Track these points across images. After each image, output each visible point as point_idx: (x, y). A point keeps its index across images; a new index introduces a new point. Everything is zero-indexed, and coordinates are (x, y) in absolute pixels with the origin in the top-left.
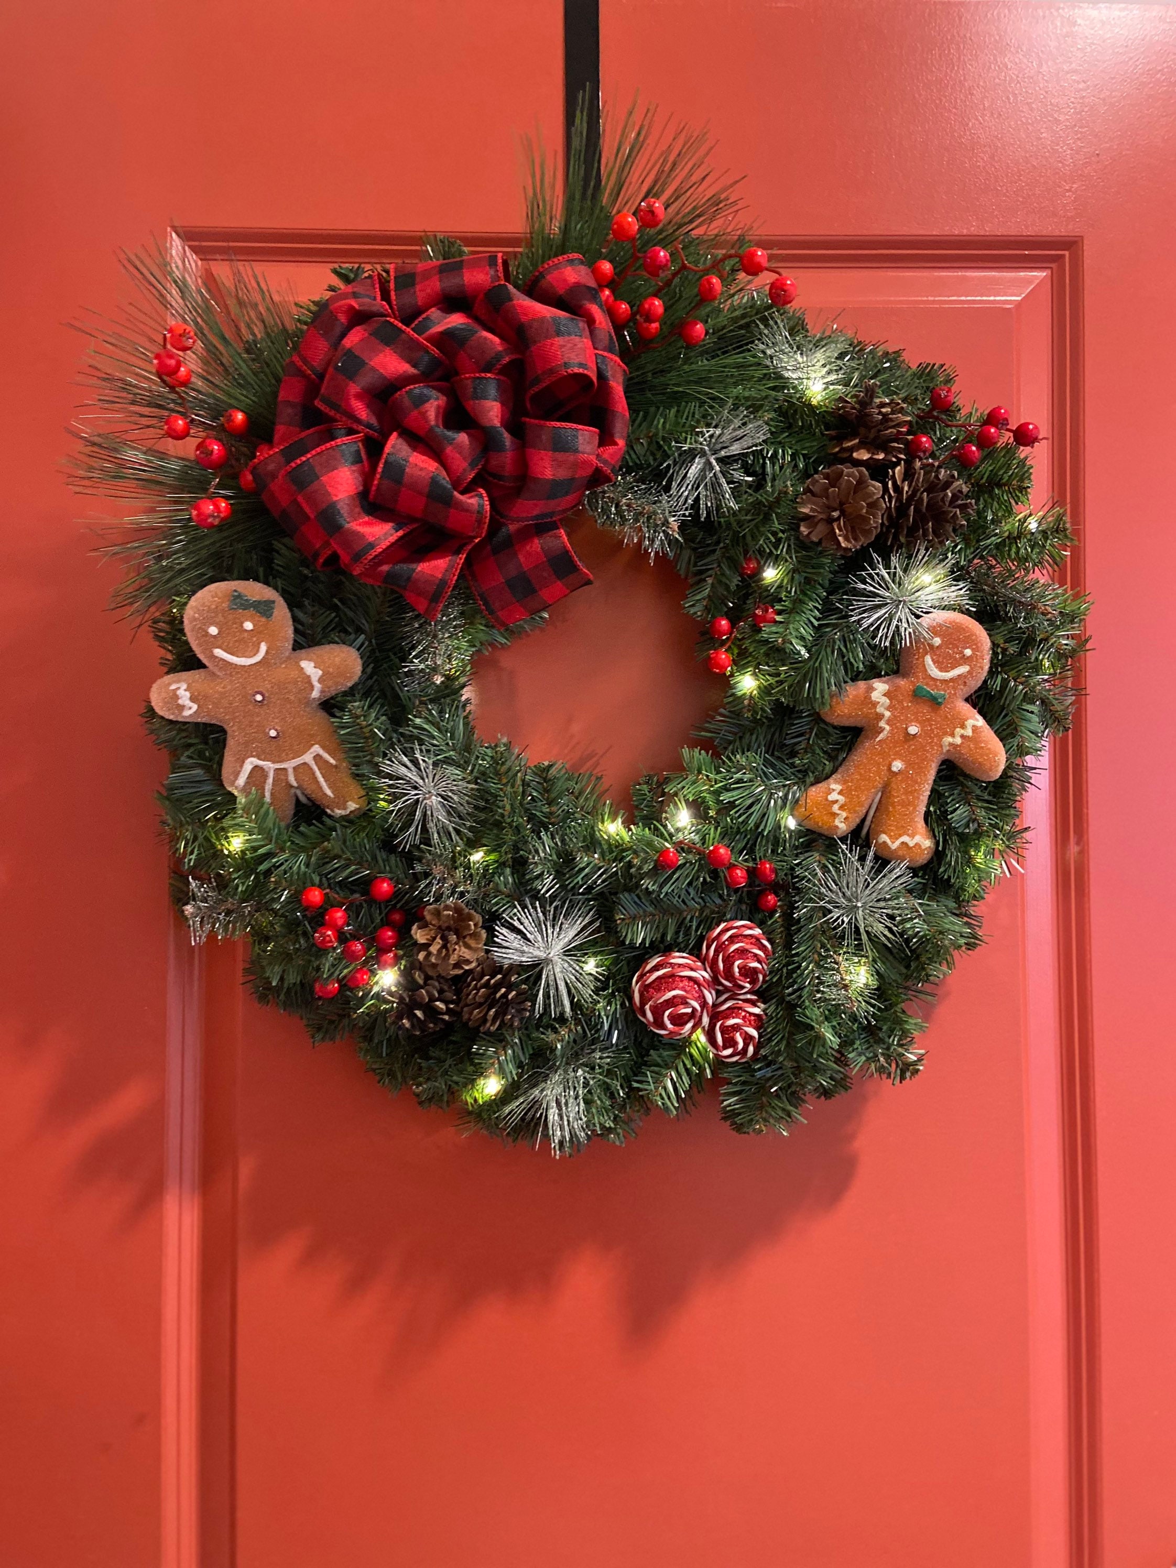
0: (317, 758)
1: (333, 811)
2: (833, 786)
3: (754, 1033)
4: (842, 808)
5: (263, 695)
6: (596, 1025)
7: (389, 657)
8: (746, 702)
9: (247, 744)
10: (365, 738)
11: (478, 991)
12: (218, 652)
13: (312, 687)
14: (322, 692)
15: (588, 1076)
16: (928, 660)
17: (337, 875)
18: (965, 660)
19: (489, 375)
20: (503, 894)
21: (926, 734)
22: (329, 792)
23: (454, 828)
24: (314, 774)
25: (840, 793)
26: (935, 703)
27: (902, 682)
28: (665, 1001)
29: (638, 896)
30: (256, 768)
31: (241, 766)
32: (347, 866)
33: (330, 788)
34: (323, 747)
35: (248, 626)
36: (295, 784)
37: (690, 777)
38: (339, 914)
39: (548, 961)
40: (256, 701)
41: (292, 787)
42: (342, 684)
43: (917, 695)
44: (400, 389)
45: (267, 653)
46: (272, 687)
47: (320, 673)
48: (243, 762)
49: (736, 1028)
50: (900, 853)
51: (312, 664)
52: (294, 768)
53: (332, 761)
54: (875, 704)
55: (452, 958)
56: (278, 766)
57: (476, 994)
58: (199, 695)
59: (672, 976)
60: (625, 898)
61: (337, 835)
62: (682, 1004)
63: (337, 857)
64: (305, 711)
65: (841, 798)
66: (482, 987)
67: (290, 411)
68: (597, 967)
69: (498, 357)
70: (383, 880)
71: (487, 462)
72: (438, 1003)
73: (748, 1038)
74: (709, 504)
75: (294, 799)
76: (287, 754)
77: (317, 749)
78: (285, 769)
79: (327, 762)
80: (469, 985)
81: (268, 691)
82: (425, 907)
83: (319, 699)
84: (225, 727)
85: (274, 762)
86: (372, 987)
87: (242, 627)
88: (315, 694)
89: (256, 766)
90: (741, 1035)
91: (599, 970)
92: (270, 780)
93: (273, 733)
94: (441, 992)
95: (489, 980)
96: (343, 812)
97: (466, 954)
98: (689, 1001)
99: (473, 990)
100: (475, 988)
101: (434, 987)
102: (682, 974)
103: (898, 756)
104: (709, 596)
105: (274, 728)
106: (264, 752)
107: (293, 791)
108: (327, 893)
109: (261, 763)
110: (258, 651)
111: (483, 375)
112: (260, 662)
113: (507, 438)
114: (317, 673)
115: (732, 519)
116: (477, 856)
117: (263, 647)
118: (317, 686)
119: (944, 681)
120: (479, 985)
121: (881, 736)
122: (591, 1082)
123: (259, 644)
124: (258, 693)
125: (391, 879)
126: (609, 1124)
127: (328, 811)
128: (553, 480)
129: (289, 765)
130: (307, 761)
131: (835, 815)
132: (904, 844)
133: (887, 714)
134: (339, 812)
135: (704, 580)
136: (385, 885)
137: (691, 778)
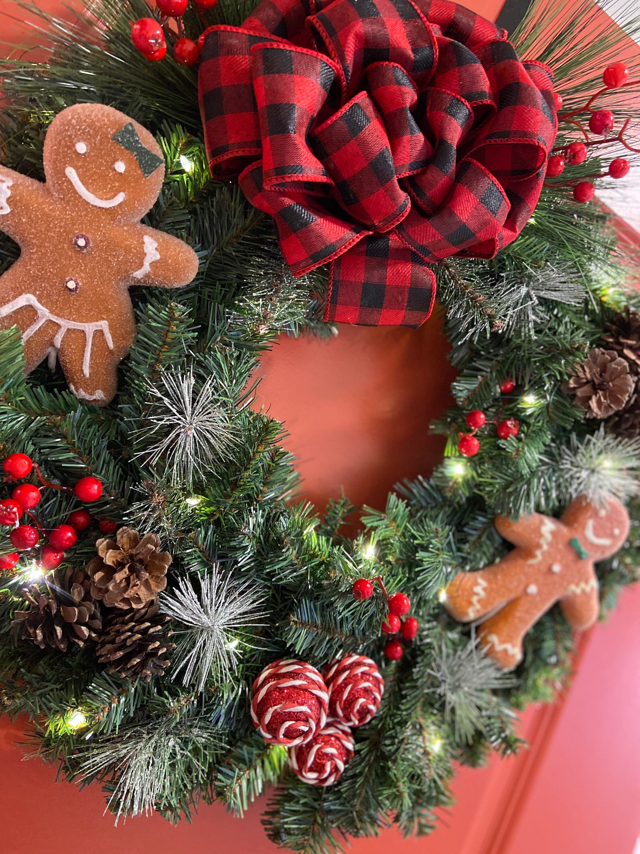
0: (99, 334)
1: (77, 390)
2: (481, 581)
3: (341, 766)
4: (479, 601)
5: (87, 243)
6: (213, 704)
7: (215, 285)
8: (451, 484)
9: (35, 279)
10: (164, 342)
11: (134, 634)
12: (71, 173)
13: (141, 265)
14: (147, 276)
15: (177, 749)
16: (590, 524)
17: (51, 453)
18: (612, 536)
19: (467, 104)
20: (198, 547)
21: (562, 576)
22: (87, 371)
23: (194, 467)
24: (84, 346)
25: (484, 589)
26: (579, 556)
27: (565, 530)
28: (290, 713)
29: (315, 607)
30: (30, 308)
31: (15, 297)
32: (67, 450)
33: (91, 367)
34: (111, 327)
35: (120, 167)
36: (58, 343)
37: (386, 520)
38: (33, 495)
39: (210, 630)
40: (76, 243)
41: (52, 345)
42: (170, 281)
43: (571, 544)
44: (390, 61)
45: (120, 205)
46: (101, 241)
47: (158, 257)
48: (20, 294)
49: (331, 757)
50: (499, 656)
51: (156, 245)
52: (68, 330)
53: (111, 345)
54: (541, 535)
55: (128, 592)
56: (54, 319)
57: (130, 637)
58: (20, 201)
59: (305, 690)
60: (306, 604)
61: (74, 415)
62: (304, 721)
63: (64, 437)
64: (117, 283)
65: (482, 594)
66: (138, 632)
67: (271, 12)
68: (236, 648)
69: (481, 94)
70: (96, 482)
71: (424, 172)
72: (84, 628)
73: (336, 769)
74: (511, 324)
75: (45, 357)
76: (70, 313)
77: (104, 325)
78: (59, 326)
79: (105, 341)
80: (126, 624)
81: (94, 241)
82: (120, 526)
83: (139, 281)
84: (23, 250)
85: (51, 312)
86: (14, 576)
87: (113, 163)
88: (139, 274)
89: (31, 306)
90: (332, 764)
91: (236, 651)
92: (36, 327)
93: (71, 285)
94: (93, 617)
95: (148, 628)
96: (88, 397)
97: (143, 592)
98: (310, 720)
99: (128, 631)
100: (131, 630)
101: (89, 610)
102: (315, 692)
103: (536, 582)
104: (474, 391)
105: (75, 281)
106: (49, 296)
107: (50, 349)
108: (33, 468)
109: (38, 305)
110: (112, 197)
111: (463, 100)
112: (107, 209)
113: (452, 166)
114: (155, 256)
115: (525, 345)
116: (193, 502)
117: (120, 197)
118: (146, 268)
119: (592, 545)
120: (137, 628)
121: (532, 561)
122: (179, 757)
123: (119, 192)
124: (83, 236)
125: (103, 484)
126: (174, 802)
127: (72, 387)
128: (464, 224)
129: (66, 324)
130: (87, 330)
131: (470, 603)
132: (505, 651)
133: (545, 547)
134: (82, 394)
135: (476, 376)
136: (96, 487)
137: (386, 522)
